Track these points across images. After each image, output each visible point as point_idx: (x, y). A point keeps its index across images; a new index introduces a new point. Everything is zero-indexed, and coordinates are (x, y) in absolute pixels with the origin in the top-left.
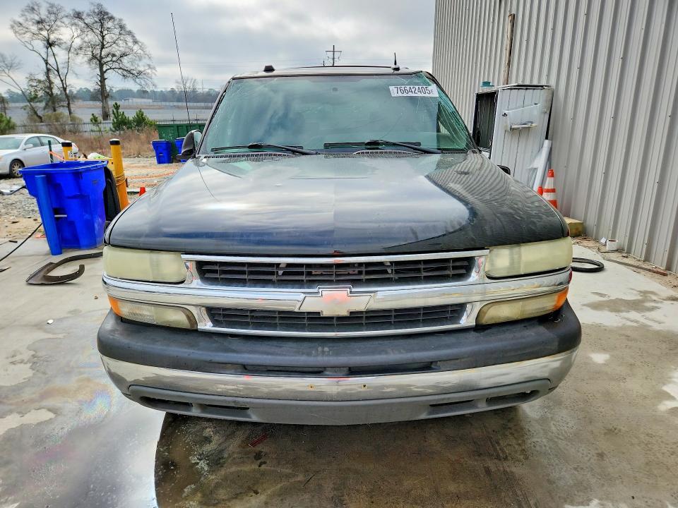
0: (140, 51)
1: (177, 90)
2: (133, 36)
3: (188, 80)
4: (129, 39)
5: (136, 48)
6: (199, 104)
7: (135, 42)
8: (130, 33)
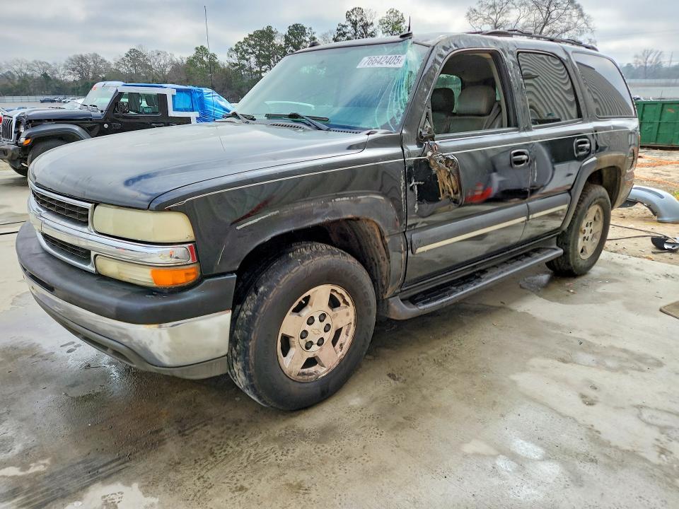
0: (584, 25)
1: (634, 65)
2: (581, 10)
3: (651, 53)
4: (575, 13)
5: (580, 22)
6: (658, 81)
7: (582, 15)
8: (578, 7)
